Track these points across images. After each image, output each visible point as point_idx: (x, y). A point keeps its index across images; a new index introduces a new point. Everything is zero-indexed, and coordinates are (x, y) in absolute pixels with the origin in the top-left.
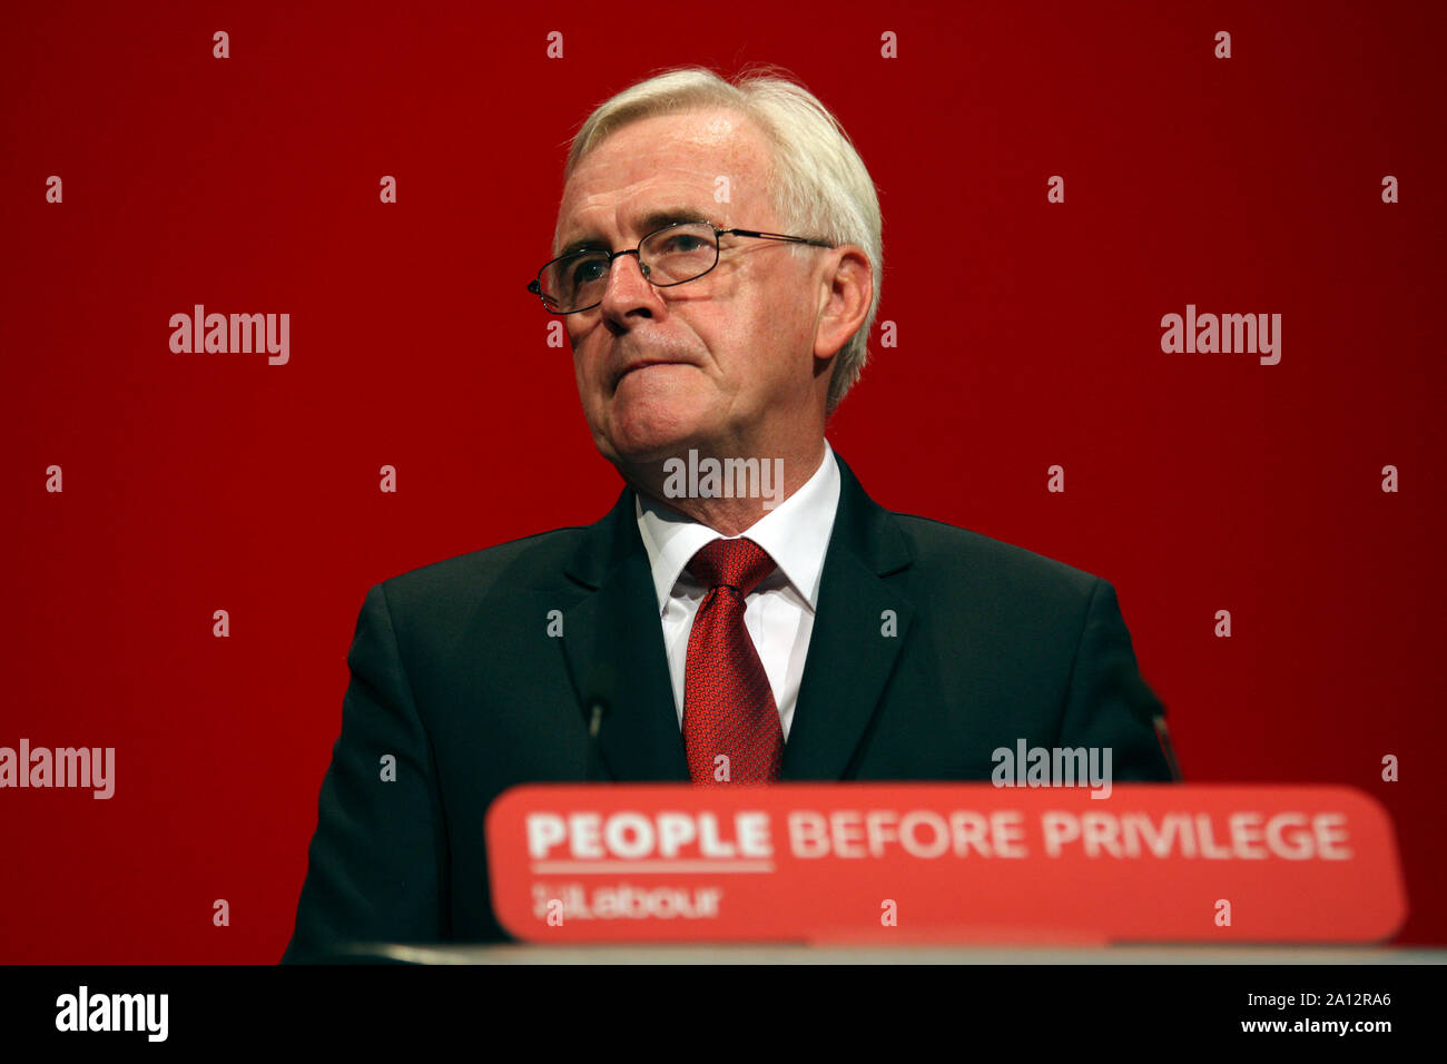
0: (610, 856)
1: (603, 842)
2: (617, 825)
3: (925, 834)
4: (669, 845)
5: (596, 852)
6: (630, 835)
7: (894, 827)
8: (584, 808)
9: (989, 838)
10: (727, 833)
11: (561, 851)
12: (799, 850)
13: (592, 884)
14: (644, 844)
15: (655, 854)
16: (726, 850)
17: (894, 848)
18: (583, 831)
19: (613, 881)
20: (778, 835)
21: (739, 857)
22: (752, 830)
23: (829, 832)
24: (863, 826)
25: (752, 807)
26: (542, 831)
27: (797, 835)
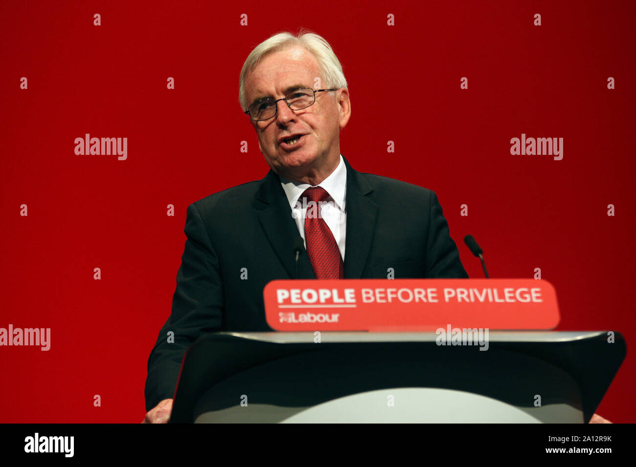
0: (303, 303)
1: (301, 298)
2: (306, 293)
3: (405, 295)
4: (322, 300)
5: (299, 301)
6: (310, 296)
7: (396, 293)
8: (295, 288)
9: (426, 296)
10: (342, 295)
11: (288, 301)
12: (365, 301)
13: (298, 312)
14: (314, 299)
15: (318, 302)
16: (342, 301)
17: (395, 300)
18: (294, 294)
19: (305, 311)
20: (358, 296)
21: (345, 303)
22: (349, 294)
23: (374, 295)
24: (385, 293)
25: (349, 287)
26: (282, 295)
27: (364, 296)
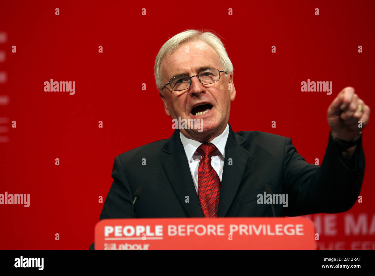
0: (124, 236)
1: (122, 233)
2: (126, 228)
3: (200, 230)
4: (138, 234)
5: (121, 235)
6: (129, 231)
7: (194, 228)
8: (118, 225)
9: (216, 231)
10: (153, 230)
11: (112, 235)
12: (170, 234)
13: (118, 243)
14: (132, 233)
15: (135, 236)
16: (152, 234)
17: (193, 234)
18: (118, 229)
19: (123, 242)
20: (165, 231)
21: (155, 236)
22: (159, 229)
23: (177, 230)
24: (186, 228)
25: (159, 224)
26: (108, 230)
27: (170, 230)
